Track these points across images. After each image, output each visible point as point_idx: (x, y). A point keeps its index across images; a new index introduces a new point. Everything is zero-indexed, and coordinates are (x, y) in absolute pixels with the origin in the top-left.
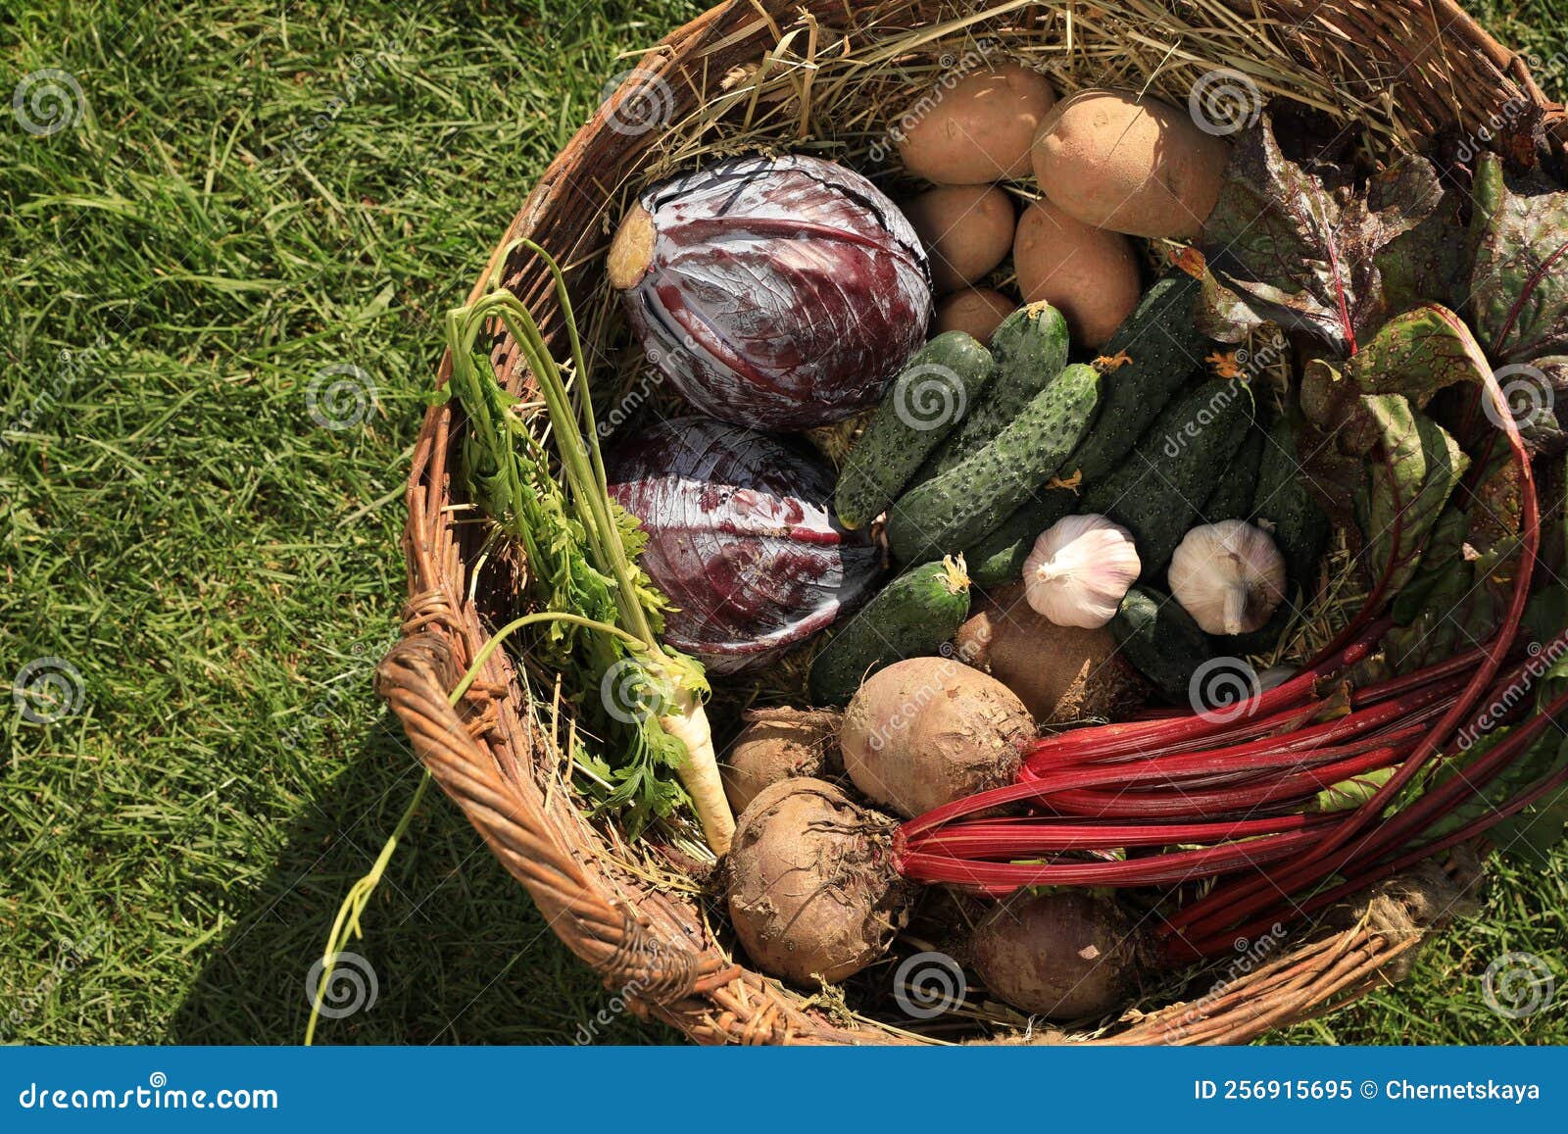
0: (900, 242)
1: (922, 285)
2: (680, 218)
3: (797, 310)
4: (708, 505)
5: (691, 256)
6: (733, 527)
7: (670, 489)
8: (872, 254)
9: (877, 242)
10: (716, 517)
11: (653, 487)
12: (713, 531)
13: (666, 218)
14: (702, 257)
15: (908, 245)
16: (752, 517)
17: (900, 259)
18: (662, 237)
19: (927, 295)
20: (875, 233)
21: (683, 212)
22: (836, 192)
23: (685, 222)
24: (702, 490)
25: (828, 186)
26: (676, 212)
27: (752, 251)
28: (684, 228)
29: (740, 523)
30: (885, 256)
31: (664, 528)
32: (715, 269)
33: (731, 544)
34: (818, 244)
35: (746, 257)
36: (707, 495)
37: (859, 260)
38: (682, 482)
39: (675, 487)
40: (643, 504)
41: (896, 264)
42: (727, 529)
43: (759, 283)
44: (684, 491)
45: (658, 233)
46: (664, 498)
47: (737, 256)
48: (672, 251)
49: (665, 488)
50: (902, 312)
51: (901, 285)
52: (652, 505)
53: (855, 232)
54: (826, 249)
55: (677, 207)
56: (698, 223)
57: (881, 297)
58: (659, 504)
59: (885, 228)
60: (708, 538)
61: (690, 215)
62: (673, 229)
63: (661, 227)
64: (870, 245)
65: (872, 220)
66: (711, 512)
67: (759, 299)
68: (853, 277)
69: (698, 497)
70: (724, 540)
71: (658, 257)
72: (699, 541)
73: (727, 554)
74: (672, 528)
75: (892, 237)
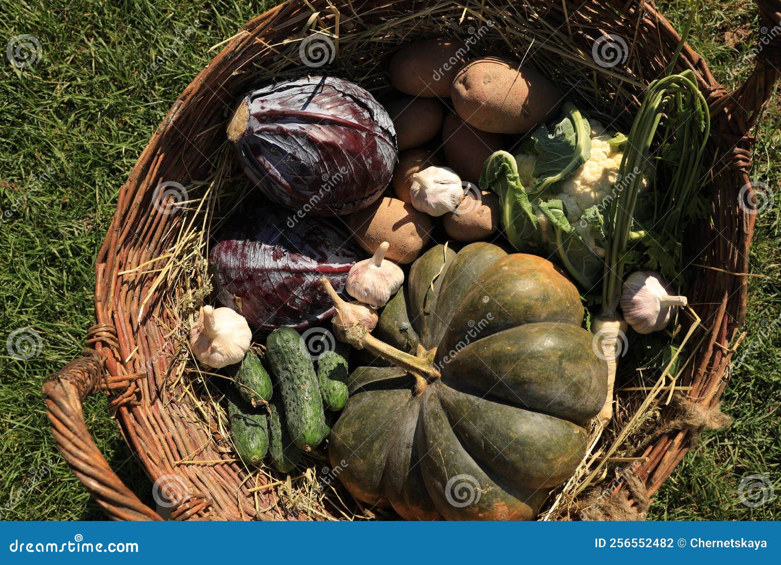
0: (381, 127)
1: (391, 150)
2: (263, 108)
3: (321, 162)
4: (276, 257)
5: (266, 130)
6: (290, 268)
7: (258, 248)
8: (364, 135)
9: (368, 128)
10: (280, 263)
11: (249, 247)
12: (278, 270)
13: (255, 107)
14: (272, 130)
15: (386, 128)
16: (300, 262)
17: (380, 137)
18: (252, 117)
19: (393, 155)
20: (367, 122)
21: (265, 105)
22: (348, 98)
23: (264, 111)
24: (274, 249)
25: (344, 95)
26: (261, 104)
27: (299, 129)
28: (264, 114)
29: (292, 266)
30: (371, 135)
31: (254, 269)
32: (278, 138)
33: (288, 277)
34: (335, 128)
35: (295, 133)
36: (276, 251)
37: (357, 137)
38: (263, 245)
39: (260, 247)
40: (244, 256)
41: (377, 139)
42: (286, 269)
43: (301, 147)
44: (265, 249)
45: (250, 115)
46: (254, 253)
47: (290, 131)
48: (257, 126)
49: (255, 247)
50: (378, 164)
51: (379, 151)
52: (248, 256)
53: (356, 122)
54: (339, 130)
55: (262, 101)
56: (272, 112)
57: (367, 158)
58: (252, 256)
59: (373, 119)
60: (276, 275)
61: (269, 107)
62: (258, 113)
63: (253, 112)
64: (363, 129)
65: (367, 115)
66: (278, 261)
67: (300, 155)
68: (352, 147)
69: (272, 253)
70: (284, 275)
71: (250, 127)
72: (271, 276)
73: (286, 282)
74: (258, 269)
75: (377, 125)
